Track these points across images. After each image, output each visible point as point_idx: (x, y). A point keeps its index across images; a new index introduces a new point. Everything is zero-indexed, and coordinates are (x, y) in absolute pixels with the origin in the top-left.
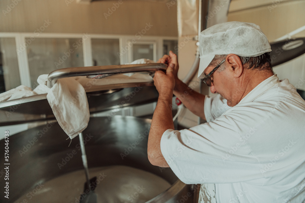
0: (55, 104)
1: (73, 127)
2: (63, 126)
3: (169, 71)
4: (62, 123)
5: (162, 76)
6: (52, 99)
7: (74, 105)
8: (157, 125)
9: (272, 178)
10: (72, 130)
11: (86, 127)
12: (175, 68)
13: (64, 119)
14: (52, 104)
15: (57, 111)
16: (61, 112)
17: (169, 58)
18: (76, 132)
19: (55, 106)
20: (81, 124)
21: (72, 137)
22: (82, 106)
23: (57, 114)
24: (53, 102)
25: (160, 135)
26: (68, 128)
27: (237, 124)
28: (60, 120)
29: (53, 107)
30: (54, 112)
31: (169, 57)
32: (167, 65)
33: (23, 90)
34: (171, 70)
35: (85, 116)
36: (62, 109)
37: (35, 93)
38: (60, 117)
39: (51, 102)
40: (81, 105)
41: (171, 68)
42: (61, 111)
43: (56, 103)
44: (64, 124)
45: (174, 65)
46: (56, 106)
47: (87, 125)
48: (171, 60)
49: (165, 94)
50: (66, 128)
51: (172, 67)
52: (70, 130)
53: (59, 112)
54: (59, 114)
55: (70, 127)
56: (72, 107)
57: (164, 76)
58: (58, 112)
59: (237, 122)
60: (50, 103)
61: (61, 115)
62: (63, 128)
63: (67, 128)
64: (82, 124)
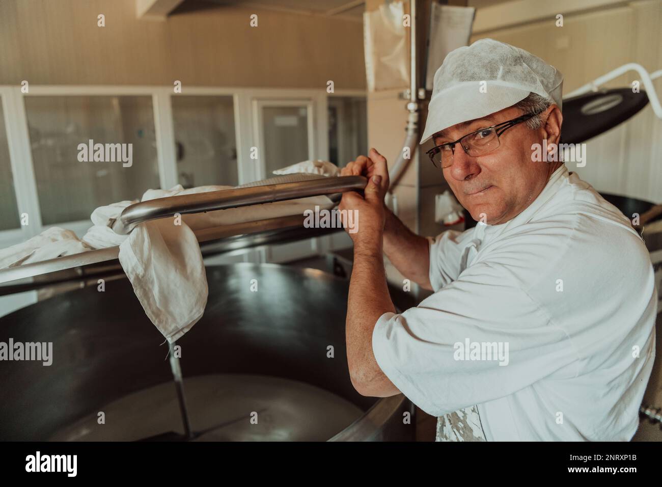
0: (138, 272)
1: (174, 319)
2: (154, 318)
3: (370, 191)
4: (153, 312)
5: (359, 205)
6: (130, 263)
7: (176, 271)
8: (361, 311)
9: (592, 357)
10: (173, 326)
11: (202, 316)
12: (383, 184)
13: (156, 303)
14: (132, 273)
15: (142, 287)
16: (149, 288)
17: (369, 163)
18: (180, 328)
19: (137, 278)
20: (191, 311)
21: (172, 339)
22: (192, 273)
23: (141, 294)
24: (133, 270)
25: (369, 331)
26: (166, 322)
27: (513, 273)
28: (148, 308)
29: (135, 279)
30: (136, 290)
31: (370, 159)
32: (365, 178)
33: (60, 238)
34: (374, 190)
35: (200, 294)
36: (152, 282)
37: (86, 245)
38: (148, 299)
39: (130, 270)
40: (189, 270)
41: (375, 184)
42: (151, 286)
43: (140, 271)
44: (157, 314)
45: (380, 177)
46: (140, 277)
47: (202, 311)
48: (373, 168)
49: (368, 243)
50: (162, 322)
51: (376, 182)
52: (170, 326)
53: (147, 289)
54: (146, 294)
55: (170, 320)
56: (173, 277)
57: (363, 203)
58: (145, 290)
59: (514, 269)
60: (128, 272)
61: (150, 295)
62: (155, 323)
63: (164, 323)
64: (194, 311)
